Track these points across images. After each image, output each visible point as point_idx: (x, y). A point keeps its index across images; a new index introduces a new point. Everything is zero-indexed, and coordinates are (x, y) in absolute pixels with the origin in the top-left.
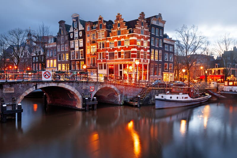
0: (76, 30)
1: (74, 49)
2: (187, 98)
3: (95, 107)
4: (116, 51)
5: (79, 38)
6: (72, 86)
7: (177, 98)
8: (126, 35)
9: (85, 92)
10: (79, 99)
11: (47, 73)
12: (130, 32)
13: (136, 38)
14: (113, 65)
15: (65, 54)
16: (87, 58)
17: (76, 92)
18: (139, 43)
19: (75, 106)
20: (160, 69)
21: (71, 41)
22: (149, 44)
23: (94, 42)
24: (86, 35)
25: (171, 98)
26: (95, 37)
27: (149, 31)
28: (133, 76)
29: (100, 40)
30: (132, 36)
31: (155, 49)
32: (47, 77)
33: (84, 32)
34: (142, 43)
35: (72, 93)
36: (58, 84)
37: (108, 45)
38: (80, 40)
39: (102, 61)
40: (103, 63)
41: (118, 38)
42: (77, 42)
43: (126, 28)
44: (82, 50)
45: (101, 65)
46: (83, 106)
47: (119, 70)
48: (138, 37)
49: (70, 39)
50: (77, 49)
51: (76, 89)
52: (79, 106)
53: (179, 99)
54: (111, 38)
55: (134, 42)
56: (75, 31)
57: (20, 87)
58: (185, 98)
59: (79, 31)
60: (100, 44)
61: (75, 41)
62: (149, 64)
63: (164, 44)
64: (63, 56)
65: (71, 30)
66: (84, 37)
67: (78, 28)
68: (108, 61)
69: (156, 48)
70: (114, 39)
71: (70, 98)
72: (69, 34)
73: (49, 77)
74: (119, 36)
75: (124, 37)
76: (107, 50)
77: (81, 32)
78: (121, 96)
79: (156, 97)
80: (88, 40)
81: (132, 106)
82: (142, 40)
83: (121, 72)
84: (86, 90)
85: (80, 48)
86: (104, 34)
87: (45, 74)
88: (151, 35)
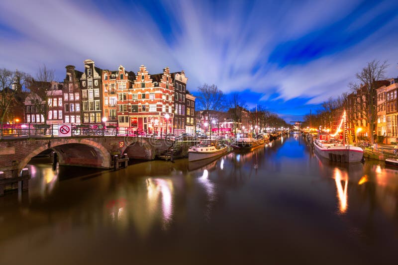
0: (90, 78)
1: (87, 99)
3: (126, 164)
4: (140, 104)
5: (95, 87)
7: (207, 150)
8: (152, 89)
9: (112, 150)
10: (105, 157)
11: (65, 128)
12: (155, 86)
13: (161, 92)
14: (136, 118)
15: (75, 105)
16: (104, 109)
18: (164, 98)
19: (101, 165)
20: (184, 123)
21: (83, 90)
22: (174, 98)
23: (113, 93)
24: (104, 84)
25: (202, 150)
26: (114, 87)
27: (174, 86)
28: (159, 130)
29: (120, 91)
30: (158, 89)
31: (179, 103)
32: (65, 132)
33: (100, 81)
34: (167, 98)
35: (97, 150)
37: (130, 97)
38: (95, 89)
39: (123, 114)
40: (125, 116)
41: (142, 91)
42: (91, 92)
43: (151, 82)
44: (99, 101)
45: (123, 118)
46: (112, 165)
47: (144, 124)
48: (164, 92)
49: (81, 87)
50: (91, 99)
51: (103, 145)
52: (106, 164)
54: (135, 90)
55: (160, 96)
56: (88, 79)
57: (25, 146)
58: (213, 149)
59: (94, 80)
60: (121, 95)
61: (89, 90)
62: (174, 118)
63: (186, 99)
64: (71, 107)
65: (84, 77)
66: (100, 87)
67: (93, 76)
68: (131, 114)
69: (180, 103)
70: (137, 91)
71: (94, 156)
72: (81, 82)
73: (68, 132)
74: (143, 89)
75: (149, 90)
76: (129, 102)
77: (96, 81)
78: (152, 151)
79: (190, 150)
80: (105, 90)
81: (164, 160)
82: (167, 94)
83: (145, 125)
84: (114, 147)
85: (95, 98)
86: (125, 85)
87: (62, 129)
88: (176, 91)
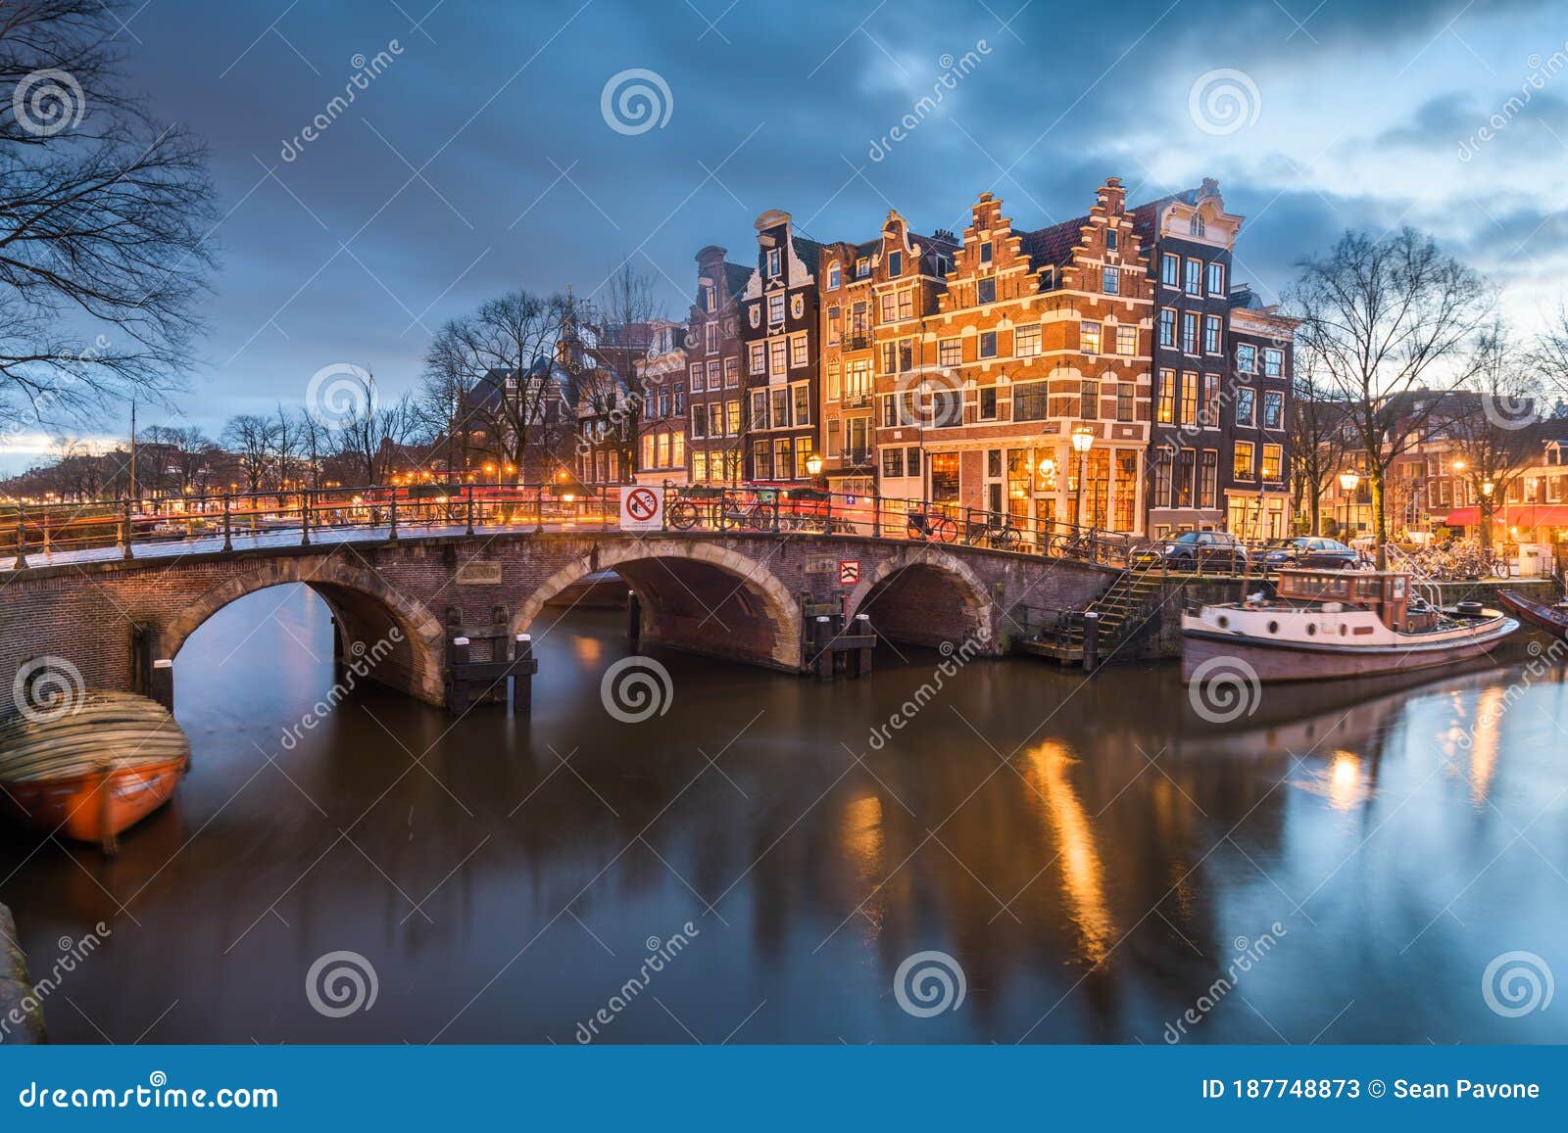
0: (775, 287)
1: (764, 380)
2: (1369, 630)
3: (866, 661)
4: (970, 385)
5: (792, 325)
6: (755, 556)
7: (1311, 629)
8: (1025, 303)
9: (815, 591)
10: (785, 621)
11: (642, 496)
12: (1045, 286)
13: (1076, 316)
14: (952, 455)
15: (723, 408)
16: (825, 421)
17: (772, 585)
18: (1093, 339)
19: (769, 653)
20: (1213, 474)
21: (751, 344)
22: (1151, 341)
23: (859, 343)
24: (825, 310)
25: (1273, 627)
26: (865, 316)
27: (1149, 275)
28: (1061, 511)
29: (889, 333)
30: (1057, 304)
31: (1180, 364)
32: (642, 513)
33: (812, 295)
34: (1110, 338)
35: (753, 591)
36: (690, 550)
37: (927, 354)
38: (793, 335)
39: (898, 435)
40: (905, 446)
41: (978, 320)
42: (778, 347)
43: (1027, 267)
44: (805, 383)
45: (897, 452)
46: (807, 656)
47: (988, 480)
48: (1088, 310)
49: (748, 334)
50: (778, 381)
51: (774, 570)
52: (788, 654)
53: (1319, 638)
54: (947, 317)
55: (1071, 335)
56: (769, 295)
57: (526, 560)
58: (1358, 631)
59: (789, 294)
60: (892, 352)
61: (771, 340)
62: (1150, 447)
63: (1231, 340)
64: (713, 414)
65: (754, 288)
66: (812, 322)
67: (785, 278)
68: (931, 436)
69: (1189, 365)
70: (959, 323)
71: (747, 612)
72: (743, 309)
73: (651, 514)
74: (986, 310)
75: (1015, 313)
77: (798, 298)
78: (995, 613)
79: (1189, 623)
80: (830, 334)
81: (1052, 662)
82: (1111, 321)
83: (996, 490)
84: (820, 579)
85: (793, 375)
86: (910, 299)
87: (633, 501)
88: (1161, 297)
